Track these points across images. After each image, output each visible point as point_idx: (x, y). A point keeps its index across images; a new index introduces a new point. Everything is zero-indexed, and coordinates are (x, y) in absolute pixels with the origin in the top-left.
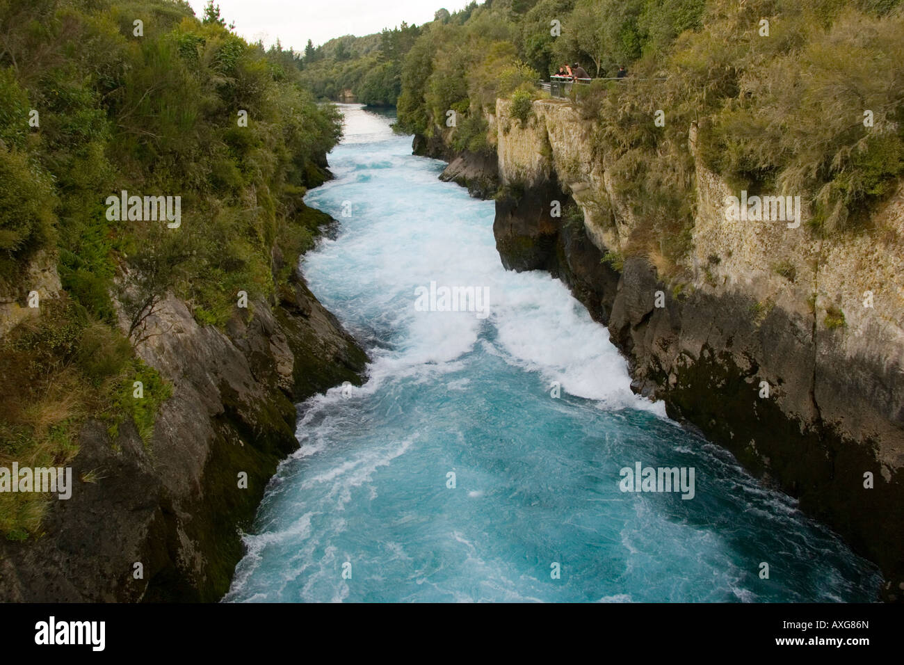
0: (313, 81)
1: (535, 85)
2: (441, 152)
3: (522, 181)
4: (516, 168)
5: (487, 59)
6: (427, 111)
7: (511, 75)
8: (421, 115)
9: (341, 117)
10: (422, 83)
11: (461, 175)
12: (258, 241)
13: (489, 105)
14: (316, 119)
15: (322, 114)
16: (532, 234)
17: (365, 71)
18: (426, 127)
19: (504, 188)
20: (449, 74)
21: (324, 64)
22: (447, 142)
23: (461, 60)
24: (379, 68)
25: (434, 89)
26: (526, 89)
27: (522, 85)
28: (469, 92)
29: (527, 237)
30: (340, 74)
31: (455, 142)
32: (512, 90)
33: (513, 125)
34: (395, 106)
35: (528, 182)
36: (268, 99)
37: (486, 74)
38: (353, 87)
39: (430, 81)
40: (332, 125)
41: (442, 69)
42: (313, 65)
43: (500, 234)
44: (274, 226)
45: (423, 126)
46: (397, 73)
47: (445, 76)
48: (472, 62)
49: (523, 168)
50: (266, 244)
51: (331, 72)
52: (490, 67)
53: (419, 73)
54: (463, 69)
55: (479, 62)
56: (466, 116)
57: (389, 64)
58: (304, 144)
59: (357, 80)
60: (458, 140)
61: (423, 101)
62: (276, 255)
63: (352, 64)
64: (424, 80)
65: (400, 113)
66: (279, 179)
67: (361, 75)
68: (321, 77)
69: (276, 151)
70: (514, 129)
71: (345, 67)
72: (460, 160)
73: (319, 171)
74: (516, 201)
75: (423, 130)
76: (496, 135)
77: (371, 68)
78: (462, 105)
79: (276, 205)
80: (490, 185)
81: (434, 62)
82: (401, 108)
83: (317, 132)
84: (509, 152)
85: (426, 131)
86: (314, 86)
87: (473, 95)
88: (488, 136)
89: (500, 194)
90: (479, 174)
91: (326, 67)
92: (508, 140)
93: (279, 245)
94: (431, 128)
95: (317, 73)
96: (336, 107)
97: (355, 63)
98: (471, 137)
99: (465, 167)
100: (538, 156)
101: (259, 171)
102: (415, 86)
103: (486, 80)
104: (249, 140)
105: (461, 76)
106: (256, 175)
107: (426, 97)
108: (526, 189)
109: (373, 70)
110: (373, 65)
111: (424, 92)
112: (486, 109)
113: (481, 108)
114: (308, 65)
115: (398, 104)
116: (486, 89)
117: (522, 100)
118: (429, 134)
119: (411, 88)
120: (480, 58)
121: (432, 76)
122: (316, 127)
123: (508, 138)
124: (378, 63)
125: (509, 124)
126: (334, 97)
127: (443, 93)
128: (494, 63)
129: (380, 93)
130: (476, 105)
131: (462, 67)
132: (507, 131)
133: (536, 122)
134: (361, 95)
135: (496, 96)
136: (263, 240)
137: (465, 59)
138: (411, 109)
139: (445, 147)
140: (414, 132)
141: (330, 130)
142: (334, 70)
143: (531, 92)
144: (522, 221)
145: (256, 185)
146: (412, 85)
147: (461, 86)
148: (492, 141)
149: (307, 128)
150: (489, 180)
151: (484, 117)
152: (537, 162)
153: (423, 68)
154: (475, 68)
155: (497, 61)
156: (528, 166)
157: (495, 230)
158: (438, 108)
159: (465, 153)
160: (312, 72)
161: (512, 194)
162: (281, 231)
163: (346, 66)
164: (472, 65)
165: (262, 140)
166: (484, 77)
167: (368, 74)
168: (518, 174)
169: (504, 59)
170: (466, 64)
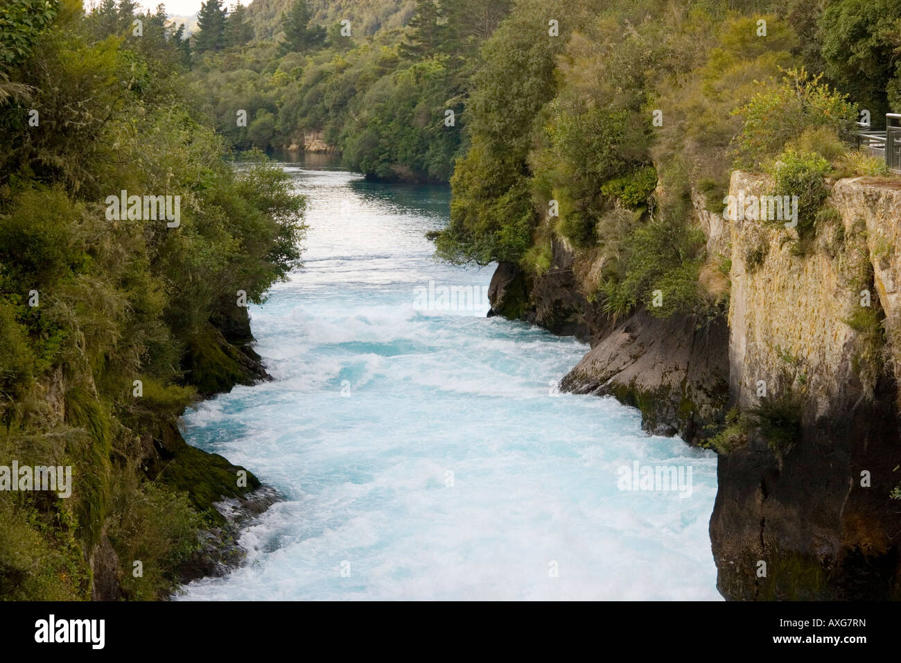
0: (215, 103)
1: (842, 137)
2: (568, 313)
3: (795, 399)
4: (778, 362)
5: (710, 63)
6: (534, 200)
7: (776, 107)
8: (518, 211)
9: (296, 205)
10: (524, 123)
11: (624, 378)
12: (60, 525)
13: (709, 187)
14: (228, 208)
15: (245, 194)
16: (822, 551)
17: (366, 82)
18: (531, 243)
19: (743, 416)
20: (602, 100)
21: (250, 57)
22: (587, 286)
23: (638, 63)
24: (405, 74)
25: (559, 139)
26: (815, 147)
27: (806, 136)
28: (656, 152)
29: (807, 558)
30: (295, 88)
31: (609, 288)
32: (775, 148)
33: (774, 244)
34: (446, 184)
35: (813, 405)
36: (116, 145)
37: (706, 102)
38: (329, 126)
39: (547, 117)
40: (272, 225)
41: (580, 84)
42: (220, 59)
43: (727, 548)
44: (105, 487)
45: (521, 240)
46: (455, 91)
47: (590, 104)
48: (669, 68)
49: (799, 363)
50: (78, 534)
51: (267, 79)
52: (717, 83)
53: (519, 95)
54: (641, 86)
55: (687, 70)
56: (644, 218)
57: (434, 65)
58: (193, 271)
59: (341, 106)
60: (617, 281)
61: (526, 171)
62: (100, 567)
63: (329, 60)
64: (533, 115)
65: (459, 203)
66: (125, 361)
67: (353, 92)
68: (239, 91)
69: (125, 283)
70: (778, 255)
71: (311, 66)
72: (621, 336)
73: (224, 349)
74: (778, 456)
75: (521, 250)
76: (725, 270)
77: (382, 73)
78: (635, 184)
79: (112, 430)
80: (705, 407)
81: (562, 66)
82: (462, 189)
83: (229, 243)
84: (759, 317)
85: (529, 255)
86: (219, 115)
87: (666, 159)
88: (705, 273)
89: (731, 433)
90: (675, 379)
91: (257, 67)
92: (760, 283)
93: (112, 540)
94: (544, 246)
95: (230, 80)
96: (284, 176)
97: (340, 59)
98: (656, 274)
99: (635, 358)
100: (845, 333)
101: (79, 333)
102: (504, 130)
103: (702, 120)
104: (57, 252)
105: (635, 108)
106: (69, 344)
107: (533, 159)
108: (805, 422)
109: (388, 79)
110: (387, 66)
111: (528, 148)
112: (700, 200)
113: (687, 197)
114: (206, 57)
115: (454, 178)
116: (703, 143)
117: (801, 176)
118: (539, 261)
119: (494, 135)
120: (689, 59)
121: (554, 104)
122: (228, 228)
123: (760, 278)
124: (403, 62)
125: (764, 241)
126: (273, 151)
127: (583, 152)
128: (729, 73)
129: (403, 142)
130: (674, 188)
131: (640, 82)
132: (756, 259)
133: (840, 239)
134: (352, 146)
135: (729, 163)
136: (73, 523)
137: (649, 61)
138: (491, 193)
139: (580, 299)
140: (495, 255)
141: (266, 239)
142: (279, 74)
143: (830, 155)
144: (794, 512)
145: (68, 373)
146: (497, 126)
147: (632, 135)
148: (715, 288)
149: (203, 229)
150: (702, 396)
151: (694, 220)
152: (839, 347)
153: (530, 83)
154: (676, 86)
155: (737, 68)
156: (814, 359)
157: (713, 534)
158: (566, 191)
159: (636, 318)
160: (215, 76)
161: (766, 435)
162: (122, 503)
163: (311, 64)
164: (666, 78)
165: (91, 252)
166: (700, 110)
167: (373, 91)
168: (785, 379)
169: (759, 63)
170: (649, 73)
